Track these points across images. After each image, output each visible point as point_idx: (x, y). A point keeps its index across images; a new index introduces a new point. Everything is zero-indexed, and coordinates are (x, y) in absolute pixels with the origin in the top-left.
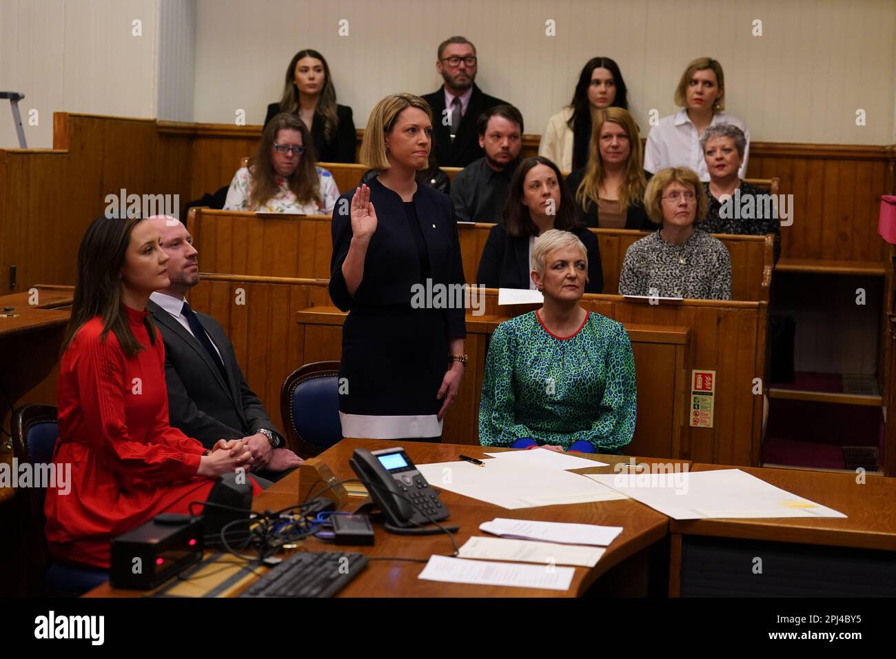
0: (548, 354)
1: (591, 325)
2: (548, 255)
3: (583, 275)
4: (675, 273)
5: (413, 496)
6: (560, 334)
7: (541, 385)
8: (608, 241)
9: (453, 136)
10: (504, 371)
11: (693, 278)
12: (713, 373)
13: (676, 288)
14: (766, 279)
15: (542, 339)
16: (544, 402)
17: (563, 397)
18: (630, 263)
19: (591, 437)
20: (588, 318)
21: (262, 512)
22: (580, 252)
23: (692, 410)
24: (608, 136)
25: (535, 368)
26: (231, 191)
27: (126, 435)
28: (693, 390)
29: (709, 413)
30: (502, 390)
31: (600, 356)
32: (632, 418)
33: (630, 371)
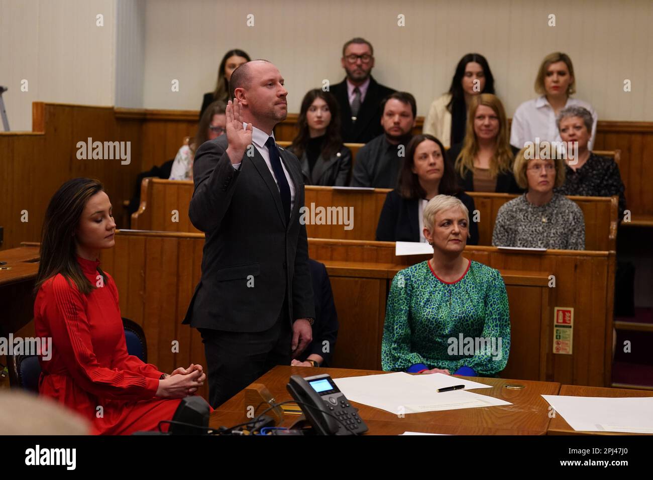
0: (438, 297)
1: (472, 271)
2: (436, 215)
3: (465, 232)
4: (539, 230)
5: (338, 414)
6: (447, 279)
7: (432, 322)
8: (483, 203)
9: (354, 118)
10: (401, 310)
11: (554, 234)
12: (572, 310)
13: (540, 242)
14: (612, 232)
15: (433, 284)
16: (435, 336)
17: (450, 331)
18: (502, 221)
19: (473, 364)
20: (470, 266)
21: (217, 428)
22: (463, 212)
23: (555, 340)
24: (482, 117)
25: (427, 308)
26: (175, 164)
27: (96, 362)
28: (555, 323)
29: (568, 342)
30: (400, 325)
31: (480, 297)
32: (507, 347)
33: (505, 309)
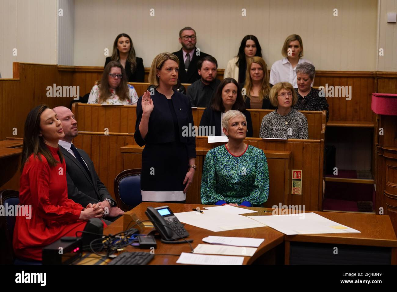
0: (231, 163)
1: (249, 150)
2: (229, 120)
4: (284, 128)
5: (173, 227)
6: (236, 154)
7: (228, 176)
8: (255, 115)
9: (186, 70)
10: (211, 170)
11: (292, 130)
12: (301, 171)
13: (284, 135)
14: (323, 130)
15: (228, 157)
16: (229, 184)
17: (237, 181)
18: (264, 124)
19: (249, 199)
20: (248, 147)
21: (107, 235)
22: (243, 118)
23: (292, 187)
24: (254, 69)
25: (225, 169)
26: (90, 95)
27: (49, 203)
28: (293, 178)
29: (300, 188)
30: (211, 178)
31: (253, 164)
32: (267, 191)
33: (266, 170)
